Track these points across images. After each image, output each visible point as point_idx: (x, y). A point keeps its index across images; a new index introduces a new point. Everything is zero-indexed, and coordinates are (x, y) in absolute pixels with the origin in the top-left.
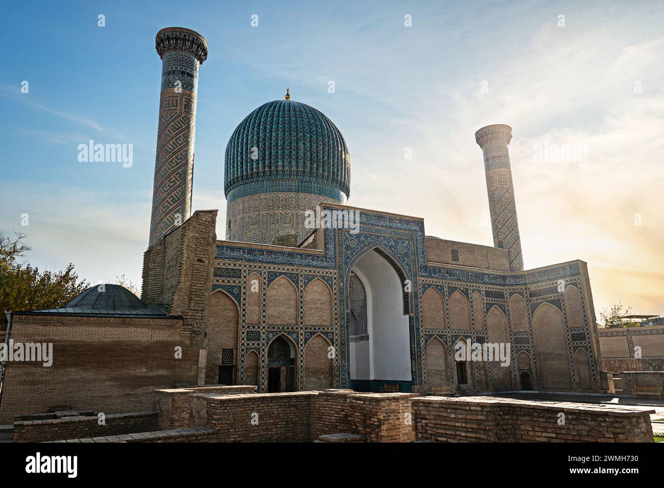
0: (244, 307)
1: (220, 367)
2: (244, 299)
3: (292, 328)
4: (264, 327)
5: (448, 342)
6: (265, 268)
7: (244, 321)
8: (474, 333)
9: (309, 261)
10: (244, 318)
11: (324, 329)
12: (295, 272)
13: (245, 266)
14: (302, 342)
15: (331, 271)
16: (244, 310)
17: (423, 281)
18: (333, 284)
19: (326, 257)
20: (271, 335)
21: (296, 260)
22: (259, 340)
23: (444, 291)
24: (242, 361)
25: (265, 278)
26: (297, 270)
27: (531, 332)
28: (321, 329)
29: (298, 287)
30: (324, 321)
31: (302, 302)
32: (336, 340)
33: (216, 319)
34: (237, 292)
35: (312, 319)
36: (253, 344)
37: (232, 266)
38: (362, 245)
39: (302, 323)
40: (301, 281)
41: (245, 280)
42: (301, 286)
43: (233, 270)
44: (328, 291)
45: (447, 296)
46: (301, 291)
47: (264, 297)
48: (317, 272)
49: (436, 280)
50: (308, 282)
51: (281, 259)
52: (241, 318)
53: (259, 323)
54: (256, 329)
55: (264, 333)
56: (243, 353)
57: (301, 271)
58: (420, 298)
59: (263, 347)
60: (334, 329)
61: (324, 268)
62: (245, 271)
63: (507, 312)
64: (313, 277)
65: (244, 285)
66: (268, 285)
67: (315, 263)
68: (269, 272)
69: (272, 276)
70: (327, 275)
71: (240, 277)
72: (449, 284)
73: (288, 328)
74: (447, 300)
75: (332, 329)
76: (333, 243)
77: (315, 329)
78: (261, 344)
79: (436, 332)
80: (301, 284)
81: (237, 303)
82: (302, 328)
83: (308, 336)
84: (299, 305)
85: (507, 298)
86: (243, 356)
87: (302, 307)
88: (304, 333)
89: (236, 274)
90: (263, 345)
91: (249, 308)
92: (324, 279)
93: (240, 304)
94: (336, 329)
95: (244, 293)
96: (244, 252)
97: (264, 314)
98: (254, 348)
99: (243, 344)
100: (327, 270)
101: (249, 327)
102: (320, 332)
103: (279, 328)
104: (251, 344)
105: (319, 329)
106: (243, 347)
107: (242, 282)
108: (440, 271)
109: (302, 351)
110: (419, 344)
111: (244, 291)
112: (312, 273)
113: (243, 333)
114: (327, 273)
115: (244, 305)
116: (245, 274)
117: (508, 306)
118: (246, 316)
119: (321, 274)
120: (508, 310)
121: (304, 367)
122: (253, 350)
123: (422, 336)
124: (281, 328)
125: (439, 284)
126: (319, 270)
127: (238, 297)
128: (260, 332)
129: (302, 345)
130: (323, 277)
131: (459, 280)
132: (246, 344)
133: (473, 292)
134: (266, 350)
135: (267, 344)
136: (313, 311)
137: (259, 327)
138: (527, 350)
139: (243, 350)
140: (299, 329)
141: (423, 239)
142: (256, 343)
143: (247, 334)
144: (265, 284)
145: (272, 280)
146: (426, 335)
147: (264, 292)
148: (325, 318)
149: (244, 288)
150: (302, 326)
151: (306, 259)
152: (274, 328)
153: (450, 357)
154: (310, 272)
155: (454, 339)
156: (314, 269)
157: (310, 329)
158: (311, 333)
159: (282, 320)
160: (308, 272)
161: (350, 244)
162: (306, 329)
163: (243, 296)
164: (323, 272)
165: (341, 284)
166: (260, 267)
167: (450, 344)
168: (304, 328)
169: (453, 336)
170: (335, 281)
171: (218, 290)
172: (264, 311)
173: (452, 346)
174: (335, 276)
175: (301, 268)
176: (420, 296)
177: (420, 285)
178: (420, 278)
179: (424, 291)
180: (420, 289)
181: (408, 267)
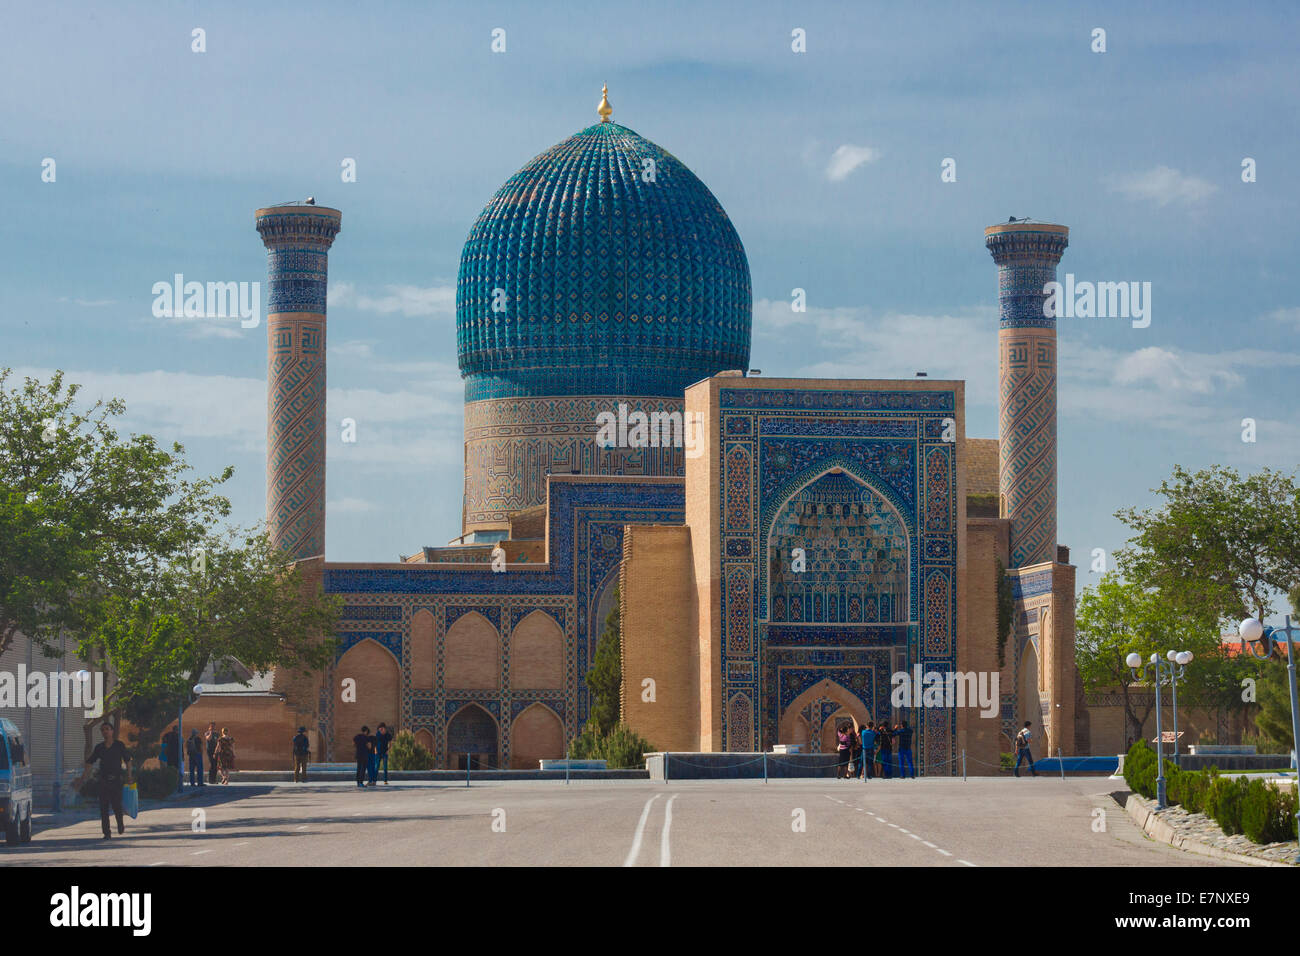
0: (407, 665)
2: (407, 652)
3: (489, 695)
4: (440, 695)
6: (441, 601)
9: (522, 583)
10: (407, 681)
11: (546, 695)
12: (494, 603)
13: (408, 600)
14: (506, 717)
15: (563, 597)
16: (407, 669)
18: (567, 621)
19: (554, 573)
20: (452, 707)
21: (497, 587)
22: (433, 713)
25: (441, 618)
26: (497, 601)
28: (542, 695)
29: (499, 628)
30: (549, 682)
31: (506, 653)
32: (571, 713)
34: (396, 643)
35: (526, 679)
36: (424, 720)
37: (386, 603)
39: (506, 687)
40: (505, 618)
41: (407, 622)
42: (506, 627)
43: (389, 608)
44: (557, 632)
46: (506, 635)
47: (441, 648)
48: (534, 601)
50: (519, 619)
51: (468, 583)
52: (404, 681)
53: (434, 688)
54: (428, 697)
55: (440, 704)
57: (506, 601)
59: (440, 725)
60: (567, 695)
61: (549, 593)
62: (407, 609)
64: (529, 610)
65: (407, 631)
66: (448, 627)
67: (530, 587)
68: (448, 608)
69: (453, 615)
70: (555, 605)
71: (400, 619)
73: (482, 695)
75: (562, 695)
76: (567, 549)
77: (530, 695)
78: (436, 720)
80: (506, 623)
81: (396, 659)
82: (506, 695)
83: (517, 706)
84: (504, 657)
87: (506, 662)
88: (509, 703)
89: (394, 613)
90: (440, 720)
91: (415, 665)
92: (550, 613)
93: (400, 660)
94: (570, 695)
95: (407, 643)
97: (440, 674)
98: (425, 726)
99: (407, 720)
100: (555, 597)
101: (415, 694)
102: (540, 701)
103: (465, 695)
104: (420, 720)
105: (538, 695)
106: (407, 725)
107: (403, 626)
109: (506, 730)
111: (407, 639)
112: (526, 604)
113: (407, 704)
114: (554, 601)
115: (407, 661)
116: (407, 613)
118: (411, 677)
119: (542, 604)
121: (511, 753)
122: (423, 728)
124: (469, 695)
126: (539, 597)
127: (397, 649)
128: (433, 702)
129: (506, 721)
130: (547, 610)
132: (411, 720)
134: (445, 730)
135: (447, 719)
136: (529, 666)
137: (432, 695)
139: (407, 729)
140: (502, 695)
142: (428, 718)
143: (414, 705)
144: (441, 627)
145: (454, 620)
147: (441, 639)
148: (550, 677)
149: (407, 635)
150: (506, 691)
152: (457, 695)
153: (816, 743)
154: (522, 601)
155: (828, 709)
156: (530, 597)
157: (522, 695)
158: (522, 702)
159: (471, 683)
160: (518, 601)
161: (603, 546)
162: (514, 695)
163: (406, 648)
164: (546, 601)
165: (582, 620)
166: (432, 601)
167: (816, 719)
168: (510, 695)
169: (827, 704)
170: (570, 614)
171: (367, 639)
172: (441, 669)
173: (823, 721)
174: (570, 606)
175: (506, 597)
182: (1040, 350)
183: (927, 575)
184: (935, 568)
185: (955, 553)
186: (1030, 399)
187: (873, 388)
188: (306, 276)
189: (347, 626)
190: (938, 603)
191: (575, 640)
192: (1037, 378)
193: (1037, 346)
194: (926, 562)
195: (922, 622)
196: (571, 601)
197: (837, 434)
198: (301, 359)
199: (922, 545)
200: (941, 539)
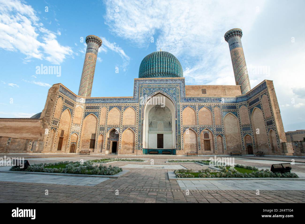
0: (99, 119)
1: (91, 140)
2: (100, 116)
3: (118, 126)
4: (106, 126)
5: (197, 131)
6: (108, 105)
7: (99, 124)
8: (214, 126)
9: (127, 101)
10: (99, 123)
12: (120, 105)
13: (101, 105)
14: (121, 131)
15: (136, 104)
16: (99, 120)
17: (183, 104)
18: (137, 109)
19: (134, 99)
20: (109, 129)
21: (121, 101)
22: (104, 130)
23: (196, 108)
24: (97, 138)
25: (108, 109)
26: (121, 105)
27: (251, 124)
28: (130, 126)
29: (121, 111)
30: (132, 123)
31: (122, 116)
32: (137, 130)
33: (90, 123)
34: (97, 114)
35: (127, 122)
36: (102, 132)
37: (96, 105)
38: (151, 92)
39: (122, 124)
40: (123, 108)
41: (100, 110)
43: (97, 106)
44: (134, 112)
45: (197, 110)
46: (122, 112)
47: (107, 115)
48: (129, 105)
49: (191, 103)
50: (126, 109)
51: (115, 101)
52: (98, 123)
53: (105, 124)
54: (103, 127)
55: (106, 128)
56: (98, 135)
58: (181, 112)
59: (105, 133)
60: (136, 126)
61: (133, 103)
62: (101, 107)
63: (238, 115)
64: (128, 107)
65: (100, 111)
66: (109, 111)
67: (129, 101)
68: (110, 106)
69: (111, 108)
71: (99, 109)
72: (199, 104)
73: (116, 126)
74: (197, 112)
75: (135, 126)
76: (138, 93)
77: (127, 126)
78: (104, 132)
79: (190, 126)
80: (122, 109)
81: (97, 118)
82: (121, 126)
83: (124, 129)
85: (238, 108)
86: (97, 136)
87: (122, 118)
88: (122, 128)
89: (97, 108)
90: (105, 132)
91: (101, 119)
92: (133, 107)
93: (98, 118)
94: (137, 126)
96: (101, 100)
97: (107, 121)
98: (102, 133)
99: (98, 132)
101: (100, 126)
102: (130, 127)
104: (101, 132)
105: (129, 126)
106: (98, 133)
107: (99, 110)
108: (193, 99)
109: (121, 134)
110: (179, 132)
111: (100, 113)
112: (128, 105)
113: (98, 128)
114: (134, 105)
115: (99, 118)
116: (101, 108)
117: (238, 112)
118: (100, 122)
119: (131, 105)
120: (239, 115)
121: (121, 141)
123: (182, 129)
124: (113, 126)
125: (192, 105)
126: (130, 104)
127: (98, 116)
128: (104, 128)
129: (121, 132)
131: (205, 102)
132: (99, 132)
133: (214, 107)
134: (107, 134)
135: (107, 132)
136: (128, 120)
137: (104, 126)
138: (250, 134)
139: (98, 134)
141: (184, 86)
142: (103, 131)
143: (100, 128)
144: (108, 110)
145: (111, 109)
146: (185, 128)
147: (107, 113)
148: (133, 122)
149: (100, 112)
150: (121, 125)
151: (125, 100)
152: (110, 126)
153: (199, 138)
154: (127, 105)
155: (201, 129)
156: (129, 104)
157: (125, 126)
158: (126, 128)
159: (114, 123)
160: (126, 105)
161: (146, 93)
162: (123, 126)
163: (99, 115)
164: (132, 105)
165: (140, 109)
166: (106, 105)
167: (198, 132)
168: (122, 126)
169: (201, 128)
170: (138, 107)
171: (91, 114)
172: (107, 120)
173: (200, 132)
174: (138, 106)
175: (123, 104)
176: (181, 111)
177: (181, 106)
178: (181, 103)
179: (184, 109)
180: (181, 108)
181: (175, 99)
189: (87, 111)
191: (138, 114)
192: (241, 57)
193: (240, 51)
196: (138, 105)
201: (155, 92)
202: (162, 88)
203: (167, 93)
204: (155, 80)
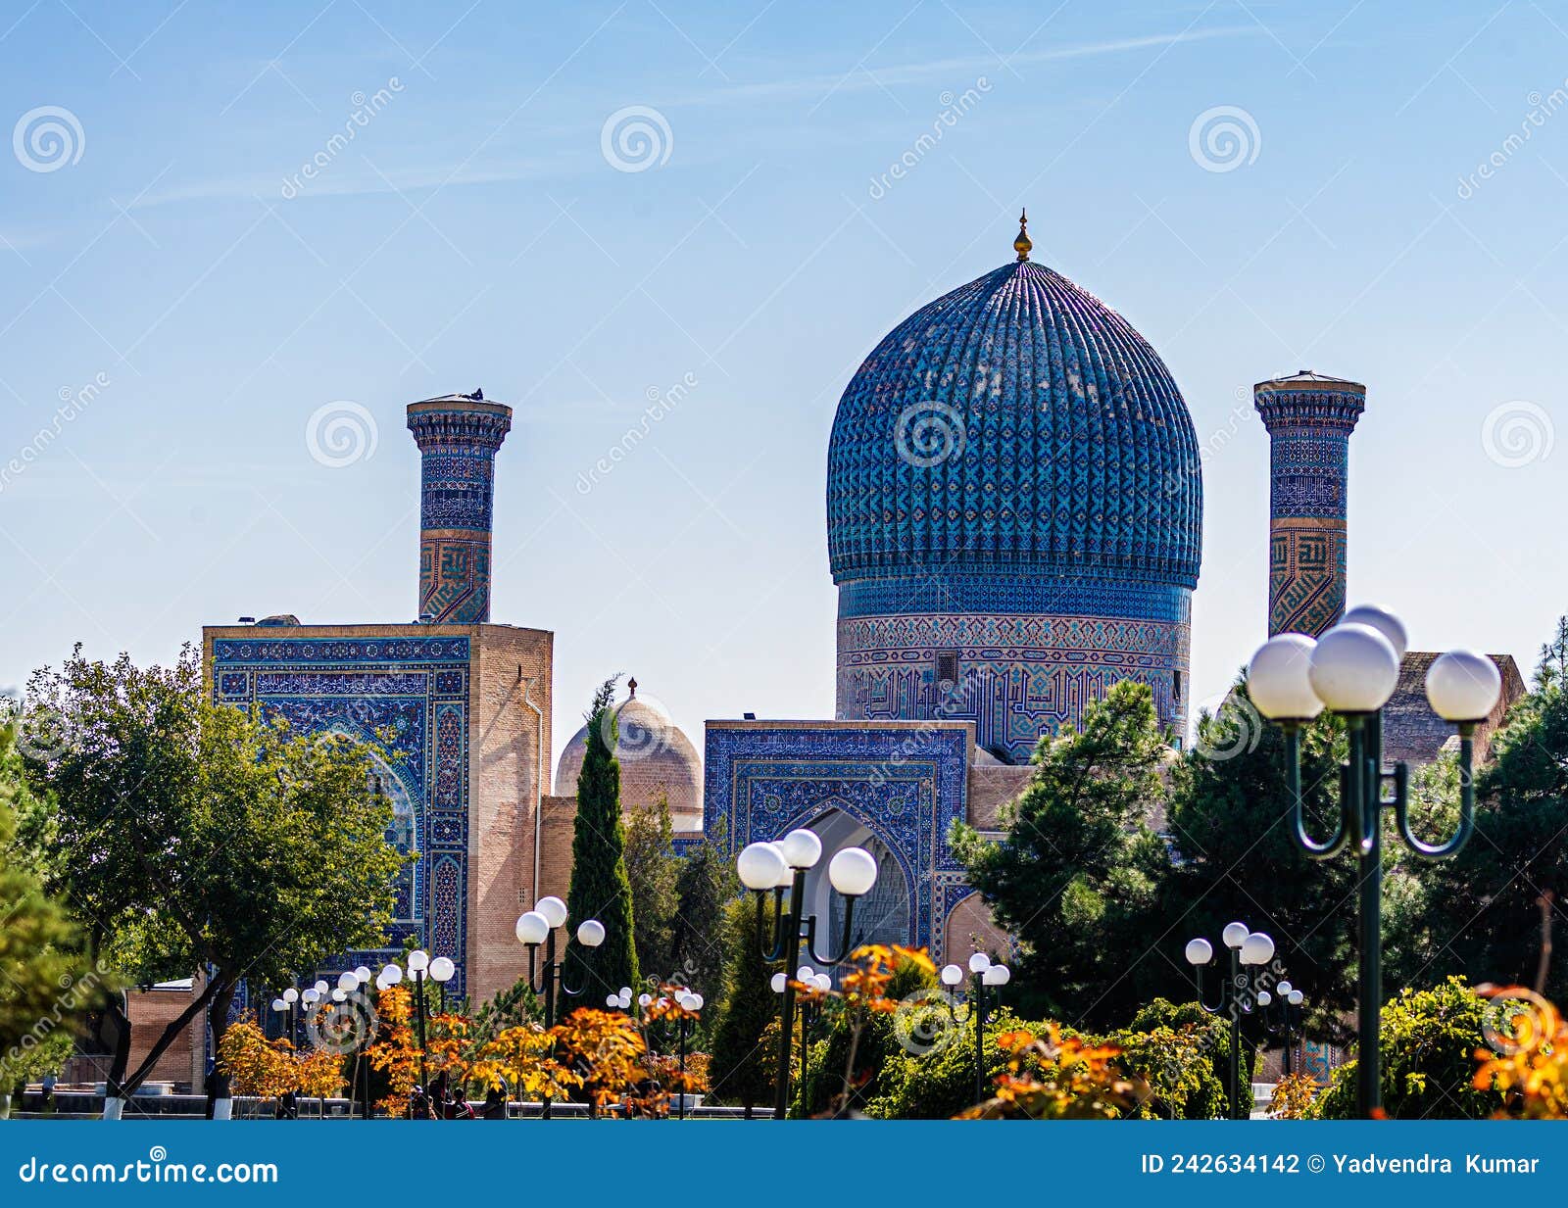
17: (949, 879)
19: (707, 843)
38: (794, 808)
58: (938, 920)
76: (725, 812)
161: (766, 810)
176: (938, 915)
177: (939, 889)
178: (941, 873)
179: (953, 903)
180: (939, 899)
181: (910, 849)
182: (1302, 546)
183: (435, 864)
184: (445, 854)
185: (466, 835)
186: (1289, 612)
187: (379, 635)
188: (449, 486)
190: (447, 897)
192: (1298, 584)
193: (1298, 542)
194: (434, 847)
195: (427, 920)
197: (340, 692)
198: (440, 586)
199: (429, 825)
200: (451, 819)
201: (812, 803)
202: (846, 786)
203: (870, 812)
204: (815, 733)
